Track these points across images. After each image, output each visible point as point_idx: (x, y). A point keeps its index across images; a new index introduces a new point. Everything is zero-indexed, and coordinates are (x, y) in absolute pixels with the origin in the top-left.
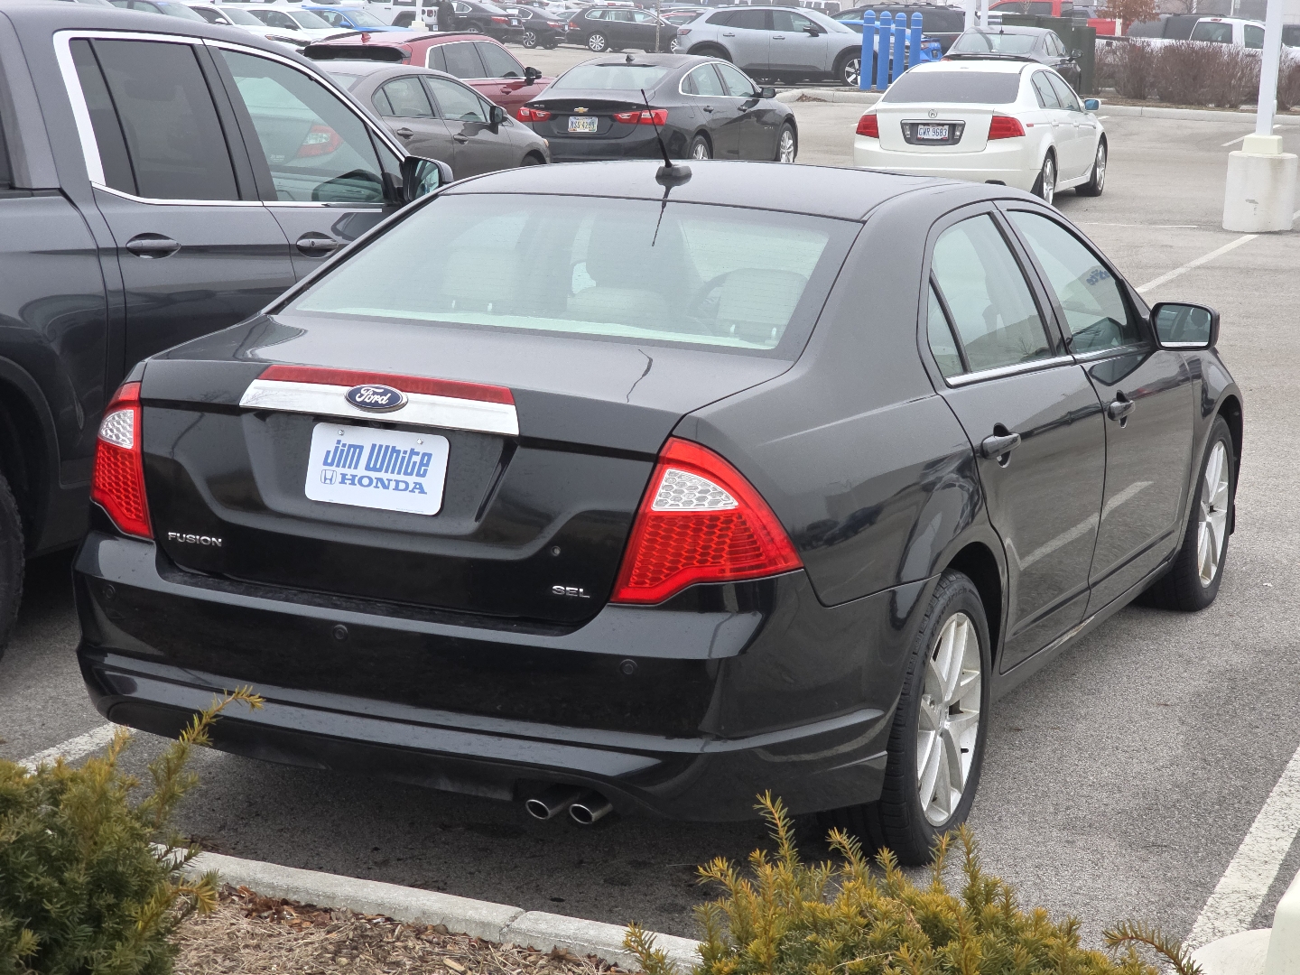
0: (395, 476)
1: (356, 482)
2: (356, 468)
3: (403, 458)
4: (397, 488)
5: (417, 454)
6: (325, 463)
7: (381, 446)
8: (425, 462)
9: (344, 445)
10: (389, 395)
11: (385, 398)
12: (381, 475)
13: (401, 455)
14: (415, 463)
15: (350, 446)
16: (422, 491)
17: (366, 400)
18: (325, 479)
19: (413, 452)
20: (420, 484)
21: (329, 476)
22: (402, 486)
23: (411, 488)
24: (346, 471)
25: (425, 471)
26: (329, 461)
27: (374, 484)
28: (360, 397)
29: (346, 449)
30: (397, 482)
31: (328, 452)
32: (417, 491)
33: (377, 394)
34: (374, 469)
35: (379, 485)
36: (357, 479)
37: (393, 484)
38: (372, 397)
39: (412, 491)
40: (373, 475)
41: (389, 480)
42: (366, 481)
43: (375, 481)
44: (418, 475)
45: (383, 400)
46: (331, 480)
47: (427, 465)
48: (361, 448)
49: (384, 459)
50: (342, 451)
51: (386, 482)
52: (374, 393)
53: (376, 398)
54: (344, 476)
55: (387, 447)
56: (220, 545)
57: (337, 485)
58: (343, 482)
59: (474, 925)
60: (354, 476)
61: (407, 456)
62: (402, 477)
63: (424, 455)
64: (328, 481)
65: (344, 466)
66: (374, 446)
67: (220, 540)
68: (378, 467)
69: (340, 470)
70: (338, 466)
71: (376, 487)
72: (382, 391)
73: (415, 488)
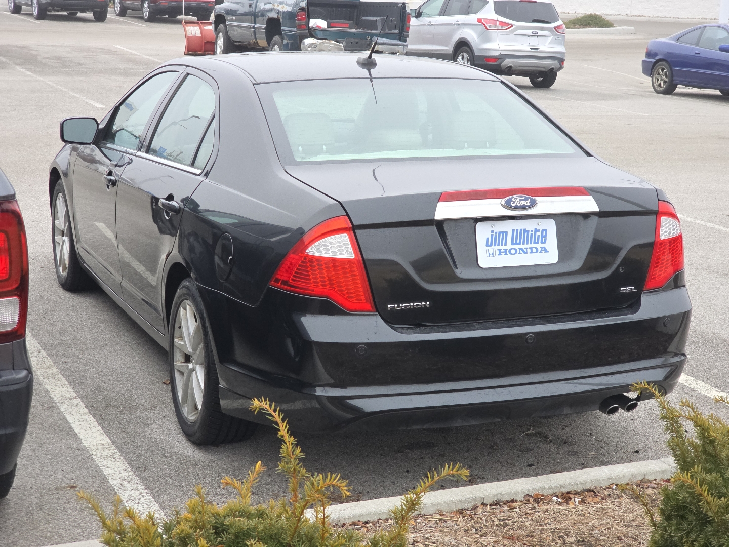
0: (529, 246)
1: (508, 253)
2: (506, 245)
3: (532, 234)
4: (531, 252)
5: (539, 231)
6: (487, 245)
7: (517, 230)
8: (544, 234)
9: (496, 233)
10: (529, 200)
11: (528, 202)
12: (521, 246)
13: (530, 233)
14: (538, 236)
15: (500, 233)
16: (546, 251)
17: (518, 204)
18: (489, 254)
19: (536, 230)
20: (544, 248)
21: (491, 252)
22: (534, 250)
23: (539, 251)
24: (500, 247)
25: (545, 240)
26: (489, 244)
27: (518, 252)
28: (513, 203)
29: (498, 235)
30: (531, 249)
31: (488, 239)
32: (543, 251)
33: (523, 200)
34: (516, 244)
35: (521, 252)
36: (508, 251)
37: (529, 250)
38: (521, 203)
39: (541, 252)
40: (517, 247)
41: (526, 248)
42: (513, 251)
43: (518, 250)
44: (542, 242)
45: (528, 203)
46: (493, 254)
47: (546, 236)
48: (506, 233)
49: (520, 237)
50: (496, 236)
51: (525, 250)
52: (521, 200)
53: (523, 202)
54: (500, 250)
55: (521, 230)
56: (428, 306)
57: (497, 257)
58: (500, 254)
59: (658, 474)
60: (506, 250)
61: (533, 233)
62: (533, 245)
63: (543, 231)
64: (491, 255)
65: (498, 245)
66: (513, 231)
67: (428, 303)
68: (518, 242)
69: (497, 248)
70: (495, 245)
71: (520, 253)
72: (524, 198)
73: (542, 250)
